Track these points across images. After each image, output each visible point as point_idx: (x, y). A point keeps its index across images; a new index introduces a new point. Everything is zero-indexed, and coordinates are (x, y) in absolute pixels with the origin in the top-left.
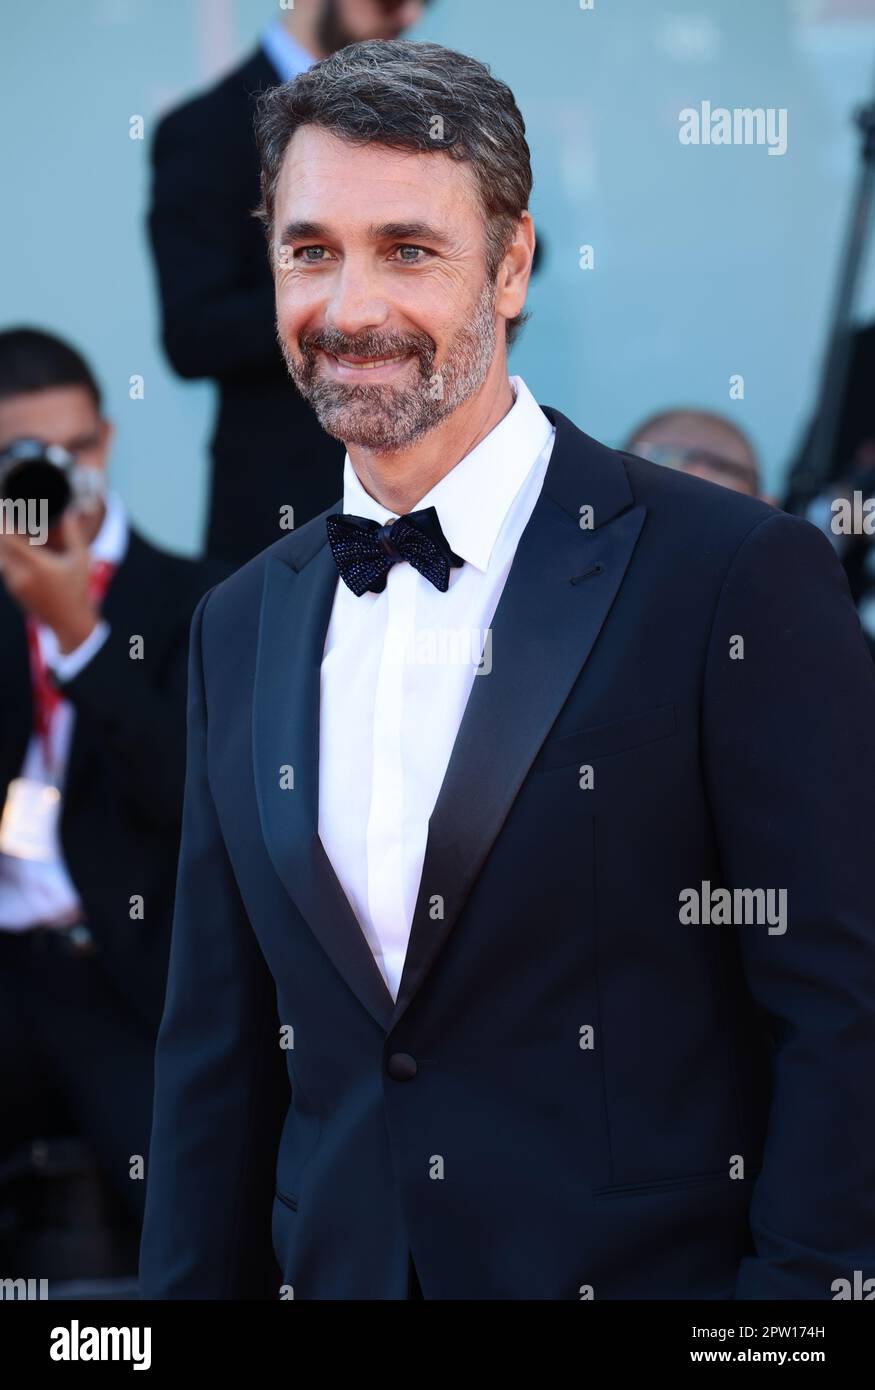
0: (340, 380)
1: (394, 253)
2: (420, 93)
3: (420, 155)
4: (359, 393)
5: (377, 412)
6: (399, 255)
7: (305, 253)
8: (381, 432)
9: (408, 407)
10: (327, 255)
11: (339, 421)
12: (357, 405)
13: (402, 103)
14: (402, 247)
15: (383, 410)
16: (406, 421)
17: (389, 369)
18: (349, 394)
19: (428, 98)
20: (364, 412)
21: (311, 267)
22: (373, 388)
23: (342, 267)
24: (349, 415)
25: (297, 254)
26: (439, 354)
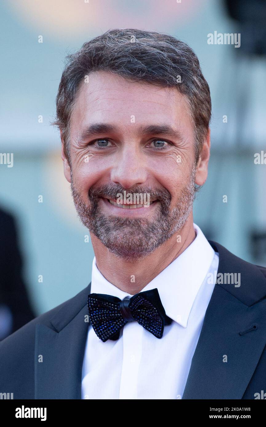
0: (117, 215)
1: (150, 144)
2: (166, 54)
3: (167, 89)
4: (128, 222)
5: (139, 234)
6: (152, 144)
7: (96, 144)
8: (141, 245)
9: (155, 232)
10: (109, 144)
11: (116, 238)
12: (127, 230)
13: (156, 59)
14: (155, 140)
15: (143, 232)
16: (154, 240)
18: (121, 223)
19: (169, 57)
20: (132, 234)
21: (100, 151)
22: (136, 220)
23: (121, 150)
24: (122, 235)
25: (91, 143)
26: (173, 202)
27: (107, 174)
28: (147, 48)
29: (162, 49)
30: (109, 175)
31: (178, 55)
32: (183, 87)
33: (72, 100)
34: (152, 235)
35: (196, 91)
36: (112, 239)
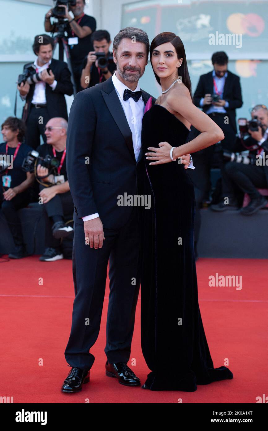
0: (130, 73)
7: (125, 56)
10: (128, 56)
12: (132, 76)
14: (139, 55)
17: (135, 72)
18: (130, 75)
20: (133, 77)
21: (126, 58)
23: (131, 57)
26: (142, 71)
27: (128, 63)
28: (138, 33)
29: (141, 33)
36: (128, 79)
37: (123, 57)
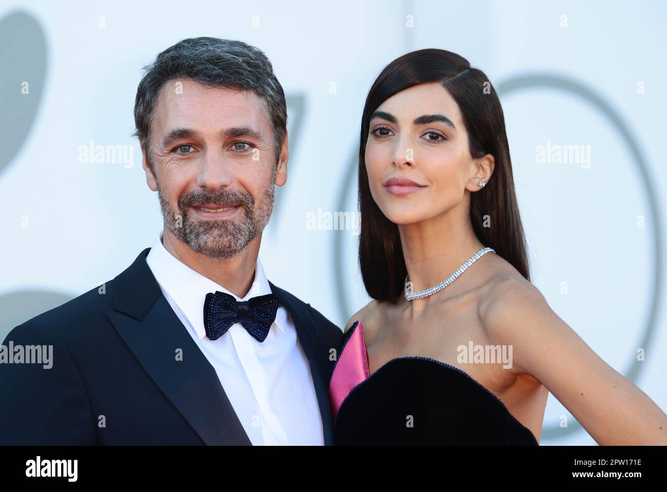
1: (231, 146)
2: (240, 59)
3: (244, 92)
4: (216, 225)
5: (227, 236)
6: (234, 147)
7: (179, 150)
8: (230, 247)
9: (243, 233)
10: (192, 149)
11: (206, 243)
12: (216, 232)
13: (232, 64)
14: (236, 143)
15: (230, 234)
16: (242, 241)
17: (231, 212)
18: (209, 227)
19: (244, 61)
20: (220, 236)
21: (184, 157)
22: (223, 222)
23: (204, 154)
24: (212, 239)
25: (174, 150)
26: (256, 205)
27: (193, 180)
28: (222, 54)
30: (196, 181)
31: (252, 59)
32: (260, 90)
33: (151, 110)
34: (239, 236)
35: (272, 93)
36: (202, 244)
37: (173, 155)
